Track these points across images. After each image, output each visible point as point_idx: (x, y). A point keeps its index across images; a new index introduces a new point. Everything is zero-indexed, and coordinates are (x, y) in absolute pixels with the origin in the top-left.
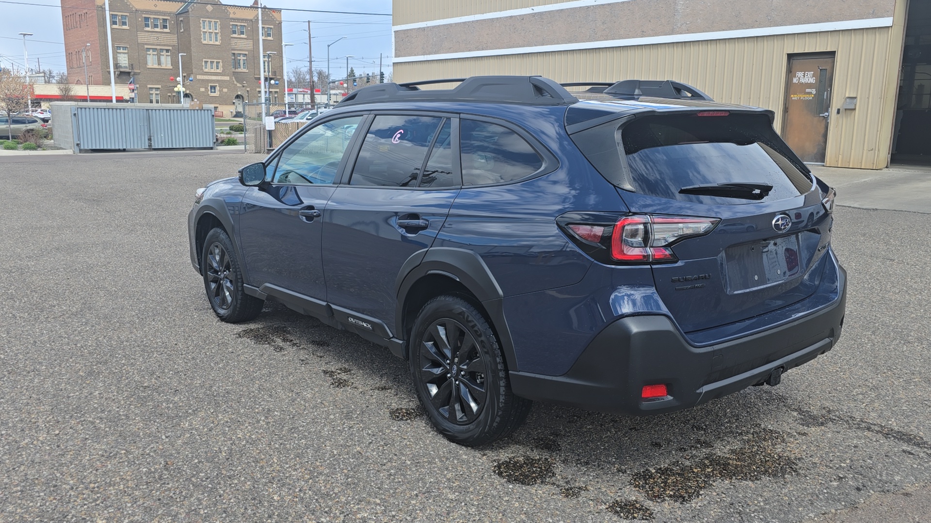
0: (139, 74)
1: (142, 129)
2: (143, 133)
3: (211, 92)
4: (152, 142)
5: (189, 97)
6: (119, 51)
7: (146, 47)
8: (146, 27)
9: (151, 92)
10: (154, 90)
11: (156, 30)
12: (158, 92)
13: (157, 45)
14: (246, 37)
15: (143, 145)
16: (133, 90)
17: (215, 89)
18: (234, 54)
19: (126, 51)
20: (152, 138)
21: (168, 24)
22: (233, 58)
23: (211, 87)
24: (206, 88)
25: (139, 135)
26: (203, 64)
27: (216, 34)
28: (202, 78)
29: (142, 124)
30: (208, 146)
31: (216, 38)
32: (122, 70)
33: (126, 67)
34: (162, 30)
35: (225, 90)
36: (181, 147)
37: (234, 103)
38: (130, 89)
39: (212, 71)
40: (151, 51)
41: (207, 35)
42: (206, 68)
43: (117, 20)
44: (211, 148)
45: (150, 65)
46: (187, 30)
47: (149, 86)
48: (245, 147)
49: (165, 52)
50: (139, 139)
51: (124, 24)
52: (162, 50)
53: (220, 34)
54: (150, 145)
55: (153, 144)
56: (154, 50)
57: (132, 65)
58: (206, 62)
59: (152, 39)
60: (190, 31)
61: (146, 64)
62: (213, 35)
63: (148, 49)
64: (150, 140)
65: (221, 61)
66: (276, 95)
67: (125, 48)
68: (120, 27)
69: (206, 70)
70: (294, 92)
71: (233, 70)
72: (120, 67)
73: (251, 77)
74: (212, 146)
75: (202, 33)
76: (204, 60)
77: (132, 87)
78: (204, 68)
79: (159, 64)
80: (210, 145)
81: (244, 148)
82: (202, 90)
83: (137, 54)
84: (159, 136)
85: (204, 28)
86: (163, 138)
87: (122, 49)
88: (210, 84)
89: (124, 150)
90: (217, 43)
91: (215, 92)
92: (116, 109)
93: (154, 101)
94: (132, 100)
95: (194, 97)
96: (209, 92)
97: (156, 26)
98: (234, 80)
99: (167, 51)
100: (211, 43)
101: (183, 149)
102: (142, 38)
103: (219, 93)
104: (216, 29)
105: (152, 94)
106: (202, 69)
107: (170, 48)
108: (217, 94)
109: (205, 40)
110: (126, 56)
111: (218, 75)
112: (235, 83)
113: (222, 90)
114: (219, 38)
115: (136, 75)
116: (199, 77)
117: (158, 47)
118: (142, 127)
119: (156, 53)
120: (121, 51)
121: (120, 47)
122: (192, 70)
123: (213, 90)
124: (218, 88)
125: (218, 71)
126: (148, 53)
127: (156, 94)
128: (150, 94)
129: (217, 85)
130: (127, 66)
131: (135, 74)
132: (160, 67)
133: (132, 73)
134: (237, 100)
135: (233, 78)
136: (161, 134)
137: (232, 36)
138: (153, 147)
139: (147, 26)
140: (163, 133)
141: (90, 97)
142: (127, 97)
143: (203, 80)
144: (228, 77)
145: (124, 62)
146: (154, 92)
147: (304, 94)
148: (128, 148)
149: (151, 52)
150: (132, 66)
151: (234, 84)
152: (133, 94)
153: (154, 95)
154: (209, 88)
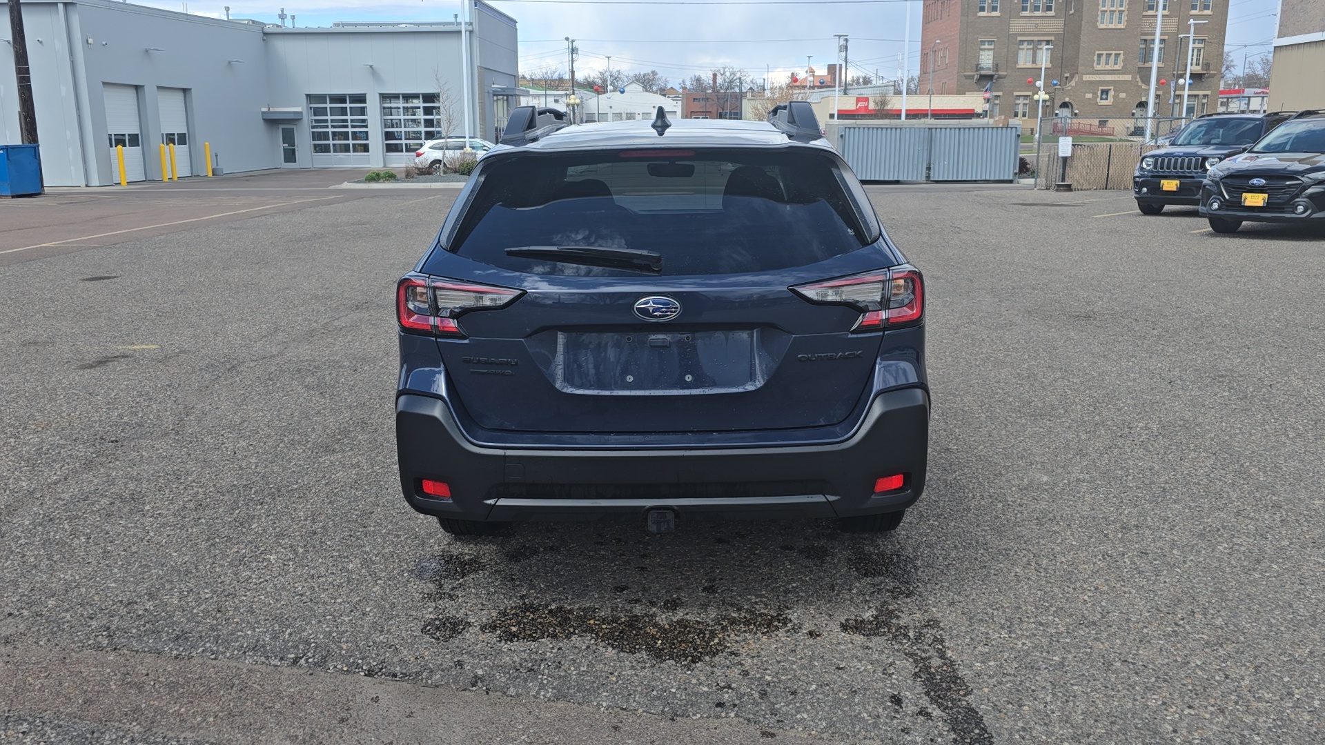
0: (1004, 77)
1: (921, 155)
2: (920, 160)
3: (1101, 99)
4: (932, 173)
5: (1068, 107)
6: (982, 47)
7: (1019, 38)
8: (1023, 10)
9: (1018, 102)
10: (1022, 99)
11: (1037, 13)
12: (1027, 102)
13: (1035, 35)
14: (1168, 13)
15: (919, 176)
16: (988, 100)
17: (1107, 95)
18: (1146, 40)
19: (992, 47)
20: (932, 166)
21: (1053, 5)
22: (1144, 46)
23: (1103, 92)
24: (1095, 94)
25: (916, 162)
26: (1096, 58)
27: (1121, 12)
28: (1091, 79)
29: (921, 148)
30: (1006, 178)
31: (1120, 19)
32: (983, 72)
33: (989, 69)
34: (1044, 14)
35: (1123, 95)
36: (974, 179)
37: (1133, 114)
38: (985, 99)
39: (1108, 67)
40: (1026, 44)
41: (1107, 16)
42: (1098, 64)
43: (986, 5)
44: (1011, 182)
45: (1021, 64)
46: (1079, 10)
47: (1016, 93)
48: (1036, 181)
49: (1044, 43)
50: (915, 168)
51: (994, 9)
52: (1040, 42)
53: (1126, 12)
54: (928, 177)
55: (932, 175)
56: (1030, 42)
57: (997, 65)
58: (1100, 56)
59: (1028, 26)
60: (1082, 12)
61: (1016, 62)
62: (1116, 15)
63: (1022, 42)
64: (929, 169)
65: (1122, 52)
66: (1205, 101)
67: (990, 42)
68: (989, 15)
69: (1099, 68)
70: (1245, 95)
71: (1141, 64)
72: (982, 69)
73: (1168, 73)
74: (1011, 178)
75: (1099, 13)
76: (1097, 52)
77: (987, 95)
78: (1095, 64)
79: (1034, 62)
80: (1009, 176)
81: (1033, 183)
82: (1089, 96)
83: (1006, 50)
84: (942, 164)
85: (1104, 6)
86: (946, 166)
87: (987, 43)
88: (1100, 88)
89: (897, 182)
90: (1121, 26)
91: (1107, 99)
92: (896, 128)
93: (1020, 114)
94: (985, 114)
95: (1075, 106)
96: (1098, 100)
97: (1037, 8)
98: (1139, 79)
99: (1048, 42)
100: (1112, 26)
101: (975, 182)
102: (1016, 26)
103: (1112, 100)
104: (1121, 6)
105: (1019, 104)
106: (1093, 67)
107: (1052, 38)
108: (1110, 101)
109: (1102, 23)
110: (991, 53)
111: (1115, 74)
112: (1140, 84)
113: (1118, 95)
114: (1124, 18)
115: (1002, 78)
116: (1086, 78)
117: (1036, 38)
118: (921, 152)
119: (1031, 47)
120: (987, 46)
121: (985, 41)
122: (1077, 69)
123: (1104, 96)
124: (1111, 93)
125: (1116, 67)
126: (1021, 47)
127: (1024, 104)
128: (1016, 104)
129: (1112, 88)
130: (991, 66)
131: (1000, 77)
132: (1034, 66)
133: (996, 76)
134: (1139, 109)
135: (1138, 76)
136: (944, 161)
137: (1145, 13)
138: (932, 179)
139: (1025, 9)
140: (947, 160)
141: (932, 110)
142: (979, 110)
143: (1091, 82)
144: (1130, 76)
145: (988, 62)
146: (1021, 101)
147: (1263, 97)
148: (901, 179)
149: (1025, 46)
150: (996, 67)
151: (1138, 86)
152: (988, 105)
153: (1021, 106)
154: (1099, 93)
